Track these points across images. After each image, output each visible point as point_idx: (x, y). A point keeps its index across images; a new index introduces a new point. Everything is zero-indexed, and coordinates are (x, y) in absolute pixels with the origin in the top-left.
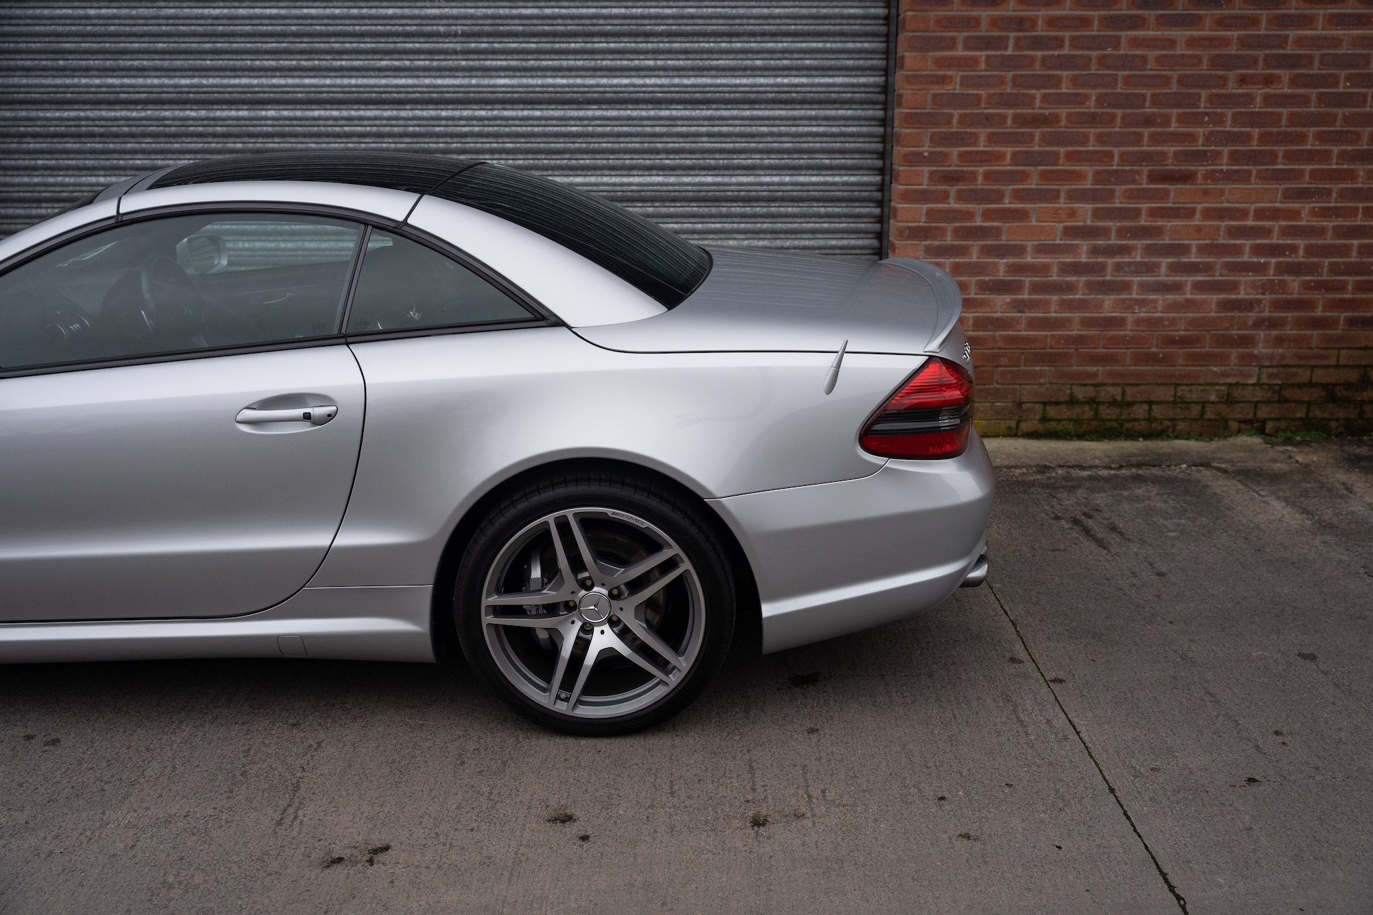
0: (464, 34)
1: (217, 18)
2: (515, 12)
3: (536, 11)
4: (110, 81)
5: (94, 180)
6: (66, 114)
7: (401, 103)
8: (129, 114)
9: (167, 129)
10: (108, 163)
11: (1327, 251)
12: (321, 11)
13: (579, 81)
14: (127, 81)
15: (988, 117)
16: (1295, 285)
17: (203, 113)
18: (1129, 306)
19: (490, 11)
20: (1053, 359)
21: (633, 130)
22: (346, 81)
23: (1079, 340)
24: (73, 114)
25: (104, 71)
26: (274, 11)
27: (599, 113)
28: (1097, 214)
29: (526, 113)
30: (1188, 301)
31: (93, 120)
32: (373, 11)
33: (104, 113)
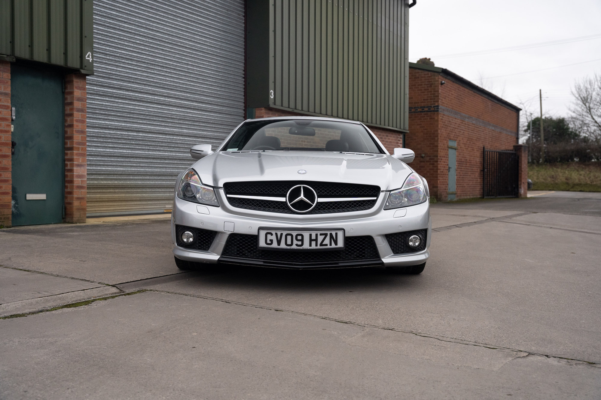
0: (179, 119)
1: (131, 108)
2: (188, 115)
3: (191, 115)
4: (107, 122)
6: (95, 131)
7: (166, 134)
9: (119, 137)
10: (103, 145)
12: (152, 110)
17: (126, 133)
19: (184, 114)
22: (156, 128)
24: (97, 131)
25: (104, 119)
26: (143, 109)
27: (201, 140)
32: (163, 111)
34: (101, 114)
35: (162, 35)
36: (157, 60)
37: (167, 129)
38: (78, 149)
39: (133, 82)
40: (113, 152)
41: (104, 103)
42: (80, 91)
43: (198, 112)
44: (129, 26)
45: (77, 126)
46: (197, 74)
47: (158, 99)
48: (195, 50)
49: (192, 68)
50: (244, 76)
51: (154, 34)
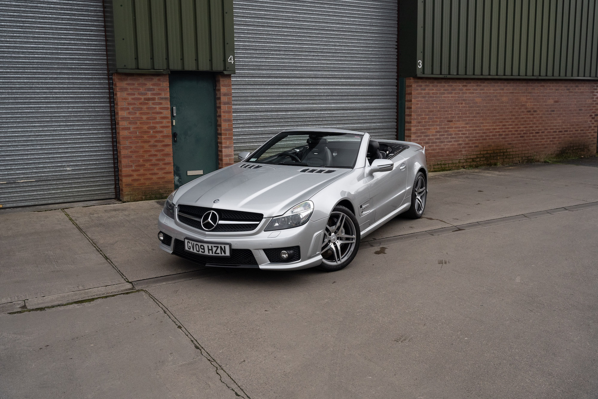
0: (326, 96)
1: (280, 92)
2: (336, 91)
3: (339, 91)
4: (257, 107)
5: (252, 129)
7: (314, 110)
8: (261, 114)
10: (255, 125)
11: (471, 134)
12: (300, 91)
13: (346, 105)
14: (261, 107)
15: (424, 111)
16: (467, 139)
17: (276, 114)
18: (445, 145)
19: (331, 91)
20: (434, 156)
21: (356, 115)
22: (304, 106)
23: (438, 152)
24: (249, 114)
25: (256, 104)
26: (291, 91)
27: (350, 112)
28: (440, 128)
29: (337, 112)
30: (453, 144)
31: (253, 115)
32: (310, 91)
33: (256, 114)
34: (253, 100)
35: (309, 24)
36: (305, 46)
37: (315, 106)
38: (226, 134)
39: (281, 70)
40: (264, 130)
41: (255, 91)
42: (226, 88)
43: (347, 87)
44: (276, 22)
45: (224, 116)
46: (345, 53)
47: (305, 81)
48: (342, 31)
49: (340, 48)
50: (396, 47)
51: (301, 24)
